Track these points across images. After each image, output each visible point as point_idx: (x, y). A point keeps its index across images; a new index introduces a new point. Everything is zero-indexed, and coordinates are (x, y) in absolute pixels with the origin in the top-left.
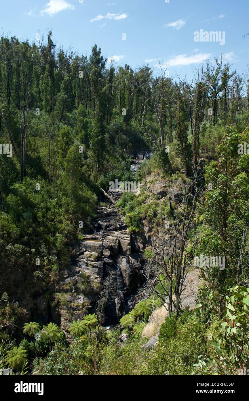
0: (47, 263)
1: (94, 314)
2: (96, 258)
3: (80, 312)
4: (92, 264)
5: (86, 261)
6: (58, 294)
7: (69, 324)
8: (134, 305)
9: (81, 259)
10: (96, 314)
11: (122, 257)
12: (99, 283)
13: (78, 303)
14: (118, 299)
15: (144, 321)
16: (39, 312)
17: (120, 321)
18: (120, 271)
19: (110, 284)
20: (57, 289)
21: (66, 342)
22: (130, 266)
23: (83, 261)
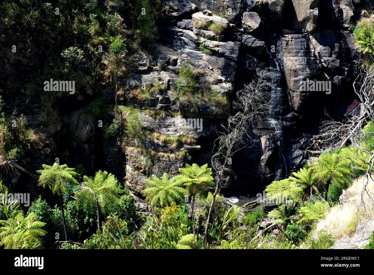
0: (96, 31)
1: (206, 165)
2: (222, 33)
3: (172, 156)
4: (211, 46)
5: (195, 37)
6: (121, 107)
7: (145, 180)
8: (306, 157)
9: (184, 31)
10: (209, 166)
11: (290, 36)
12: (224, 94)
13: (169, 136)
14: (268, 139)
15: (326, 199)
16: (75, 144)
17: (267, 190)
18: (282, 72)
19: (255, 101)
20: (119, 96)
21: (135, 217)
22: (309, 63)
23: (187, 36)
